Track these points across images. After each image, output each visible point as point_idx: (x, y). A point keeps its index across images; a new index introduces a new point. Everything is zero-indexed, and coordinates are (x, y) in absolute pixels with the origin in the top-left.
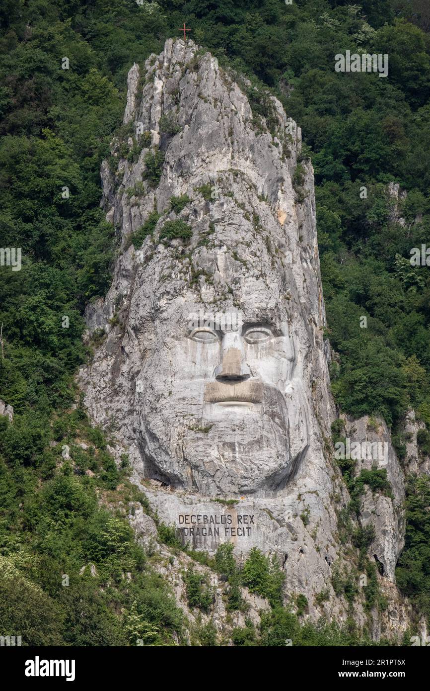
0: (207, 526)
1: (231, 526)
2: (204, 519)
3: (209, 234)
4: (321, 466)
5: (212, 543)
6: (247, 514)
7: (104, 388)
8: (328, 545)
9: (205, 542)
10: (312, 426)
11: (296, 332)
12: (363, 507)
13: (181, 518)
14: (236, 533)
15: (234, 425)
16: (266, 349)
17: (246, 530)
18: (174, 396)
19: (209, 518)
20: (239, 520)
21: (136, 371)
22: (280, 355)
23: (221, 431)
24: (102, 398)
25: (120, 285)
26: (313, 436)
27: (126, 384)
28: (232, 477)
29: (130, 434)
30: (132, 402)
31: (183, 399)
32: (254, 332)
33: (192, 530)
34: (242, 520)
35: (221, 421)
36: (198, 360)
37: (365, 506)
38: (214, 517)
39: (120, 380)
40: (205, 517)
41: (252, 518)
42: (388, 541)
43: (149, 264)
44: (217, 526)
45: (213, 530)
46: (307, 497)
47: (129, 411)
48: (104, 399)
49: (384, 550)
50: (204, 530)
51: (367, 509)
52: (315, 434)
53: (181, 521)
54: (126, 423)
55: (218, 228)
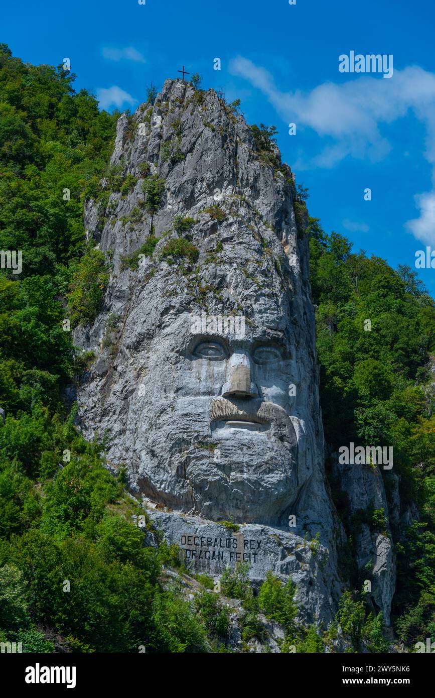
0: (211, 548)
1: (237, 550)
2: (208, 541)
3: (217, 251)
4: (324, 498)
5: (216, 567)
6: (254, 539)
7: (93, 408)
8: (333, 580)
9: (208, 567)
10: (317, 455)
11: (301, 358)
12: (360, 546)
13: (184, 538)
14: (241, 559)
15: (242, 444)
16: (274, 370)
17: (252, 556)
18: (176, 412)
19: (213, 541)
20: (245, 544)
21: (131, 389)
22: (289, 378)
23: (229, 450)
24: (91, 417)
25: (113, 306)
26: (317, 466)
27: (119, 404)
28: (237, 499)
29: (122, 454)
30: (124, 421)
31: (187, 415)
32: (263, 351)
33: (195, 552)
34: (248, 545)
35: (228, 440)
36: (203, 377)
37: (363, 546)
38: (218, 540)
39: (112, 399)
40: (209, 540)
41: (259, 544)
42: (386, 583)
43: (150, 281)
44: (222, 549)
45: (217, 554)
46: (313, 527)
47: (120, 431)
48: (93, 419)
49: (382, 592)
50: (208, 554)
51: (365, 549)
52: (319, 464)
53: (184, 542)
54: (116, 443)
55: (227, 247)
